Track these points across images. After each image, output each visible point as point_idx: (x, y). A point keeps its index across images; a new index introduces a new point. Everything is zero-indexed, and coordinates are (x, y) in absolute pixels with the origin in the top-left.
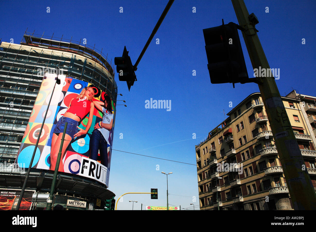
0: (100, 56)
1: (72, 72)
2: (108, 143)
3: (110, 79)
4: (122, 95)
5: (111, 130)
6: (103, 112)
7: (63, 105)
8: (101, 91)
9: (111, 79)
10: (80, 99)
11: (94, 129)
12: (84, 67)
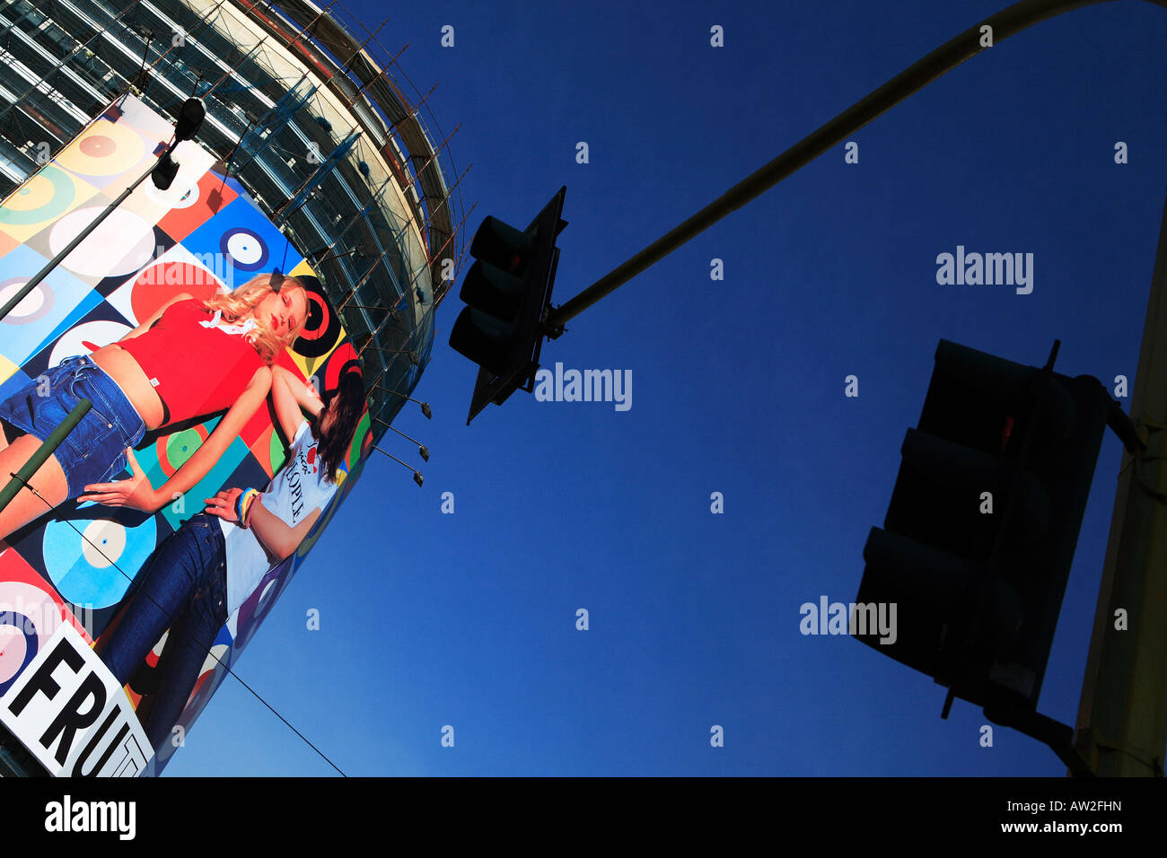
0: (429, 157)
1: (259, 160)
2: (232, 625)
3: (416, 298)
4: (429, 416)
5: (282, 566)
6: (292, 445)
7: (121, 300)
8: (343, 334)
9: (421, 300)
10: (218, 314)
11: (204, 511)
12: (324, 167)
